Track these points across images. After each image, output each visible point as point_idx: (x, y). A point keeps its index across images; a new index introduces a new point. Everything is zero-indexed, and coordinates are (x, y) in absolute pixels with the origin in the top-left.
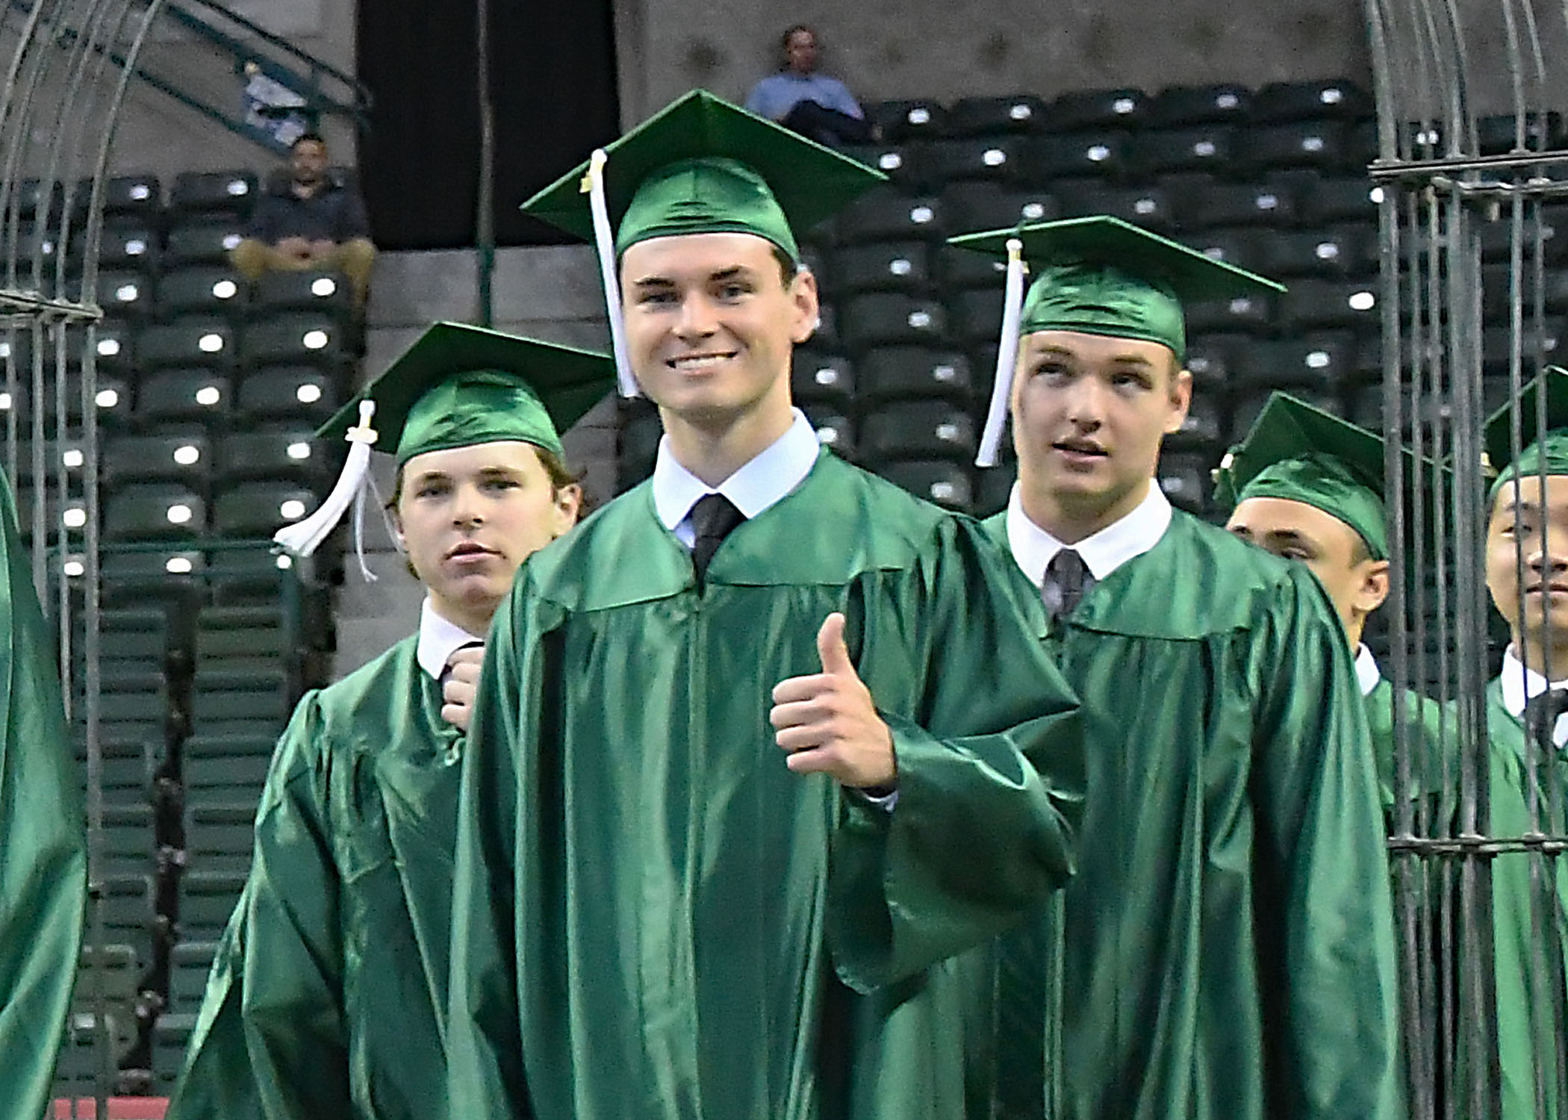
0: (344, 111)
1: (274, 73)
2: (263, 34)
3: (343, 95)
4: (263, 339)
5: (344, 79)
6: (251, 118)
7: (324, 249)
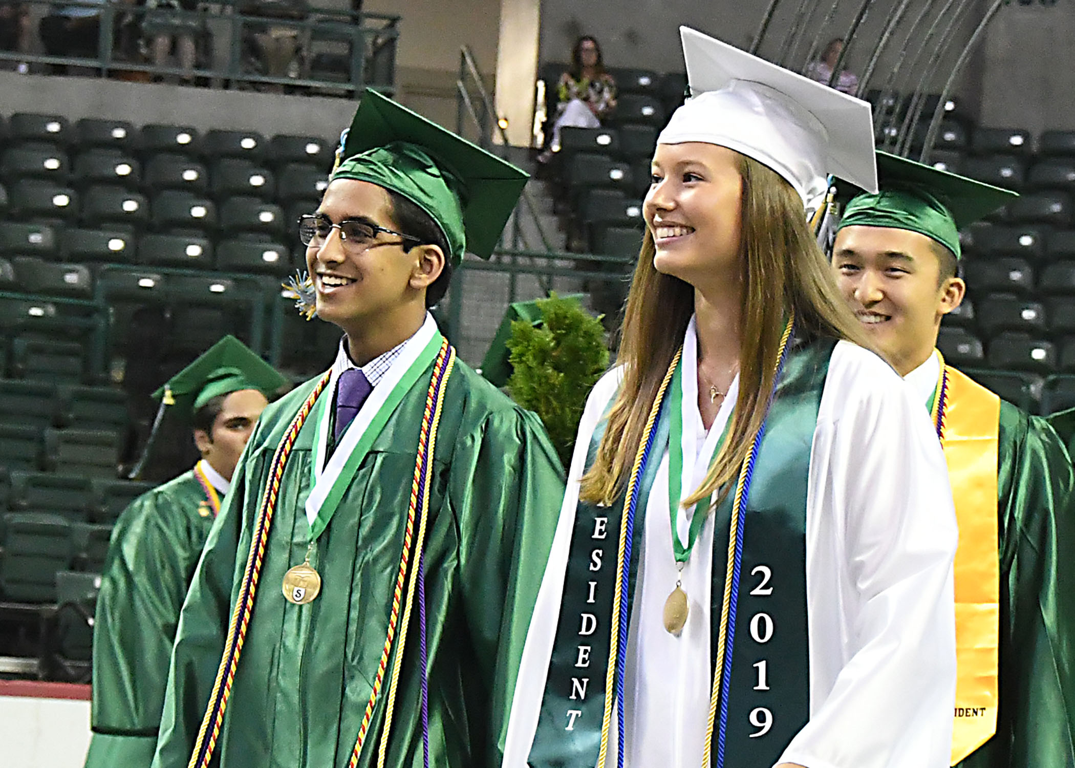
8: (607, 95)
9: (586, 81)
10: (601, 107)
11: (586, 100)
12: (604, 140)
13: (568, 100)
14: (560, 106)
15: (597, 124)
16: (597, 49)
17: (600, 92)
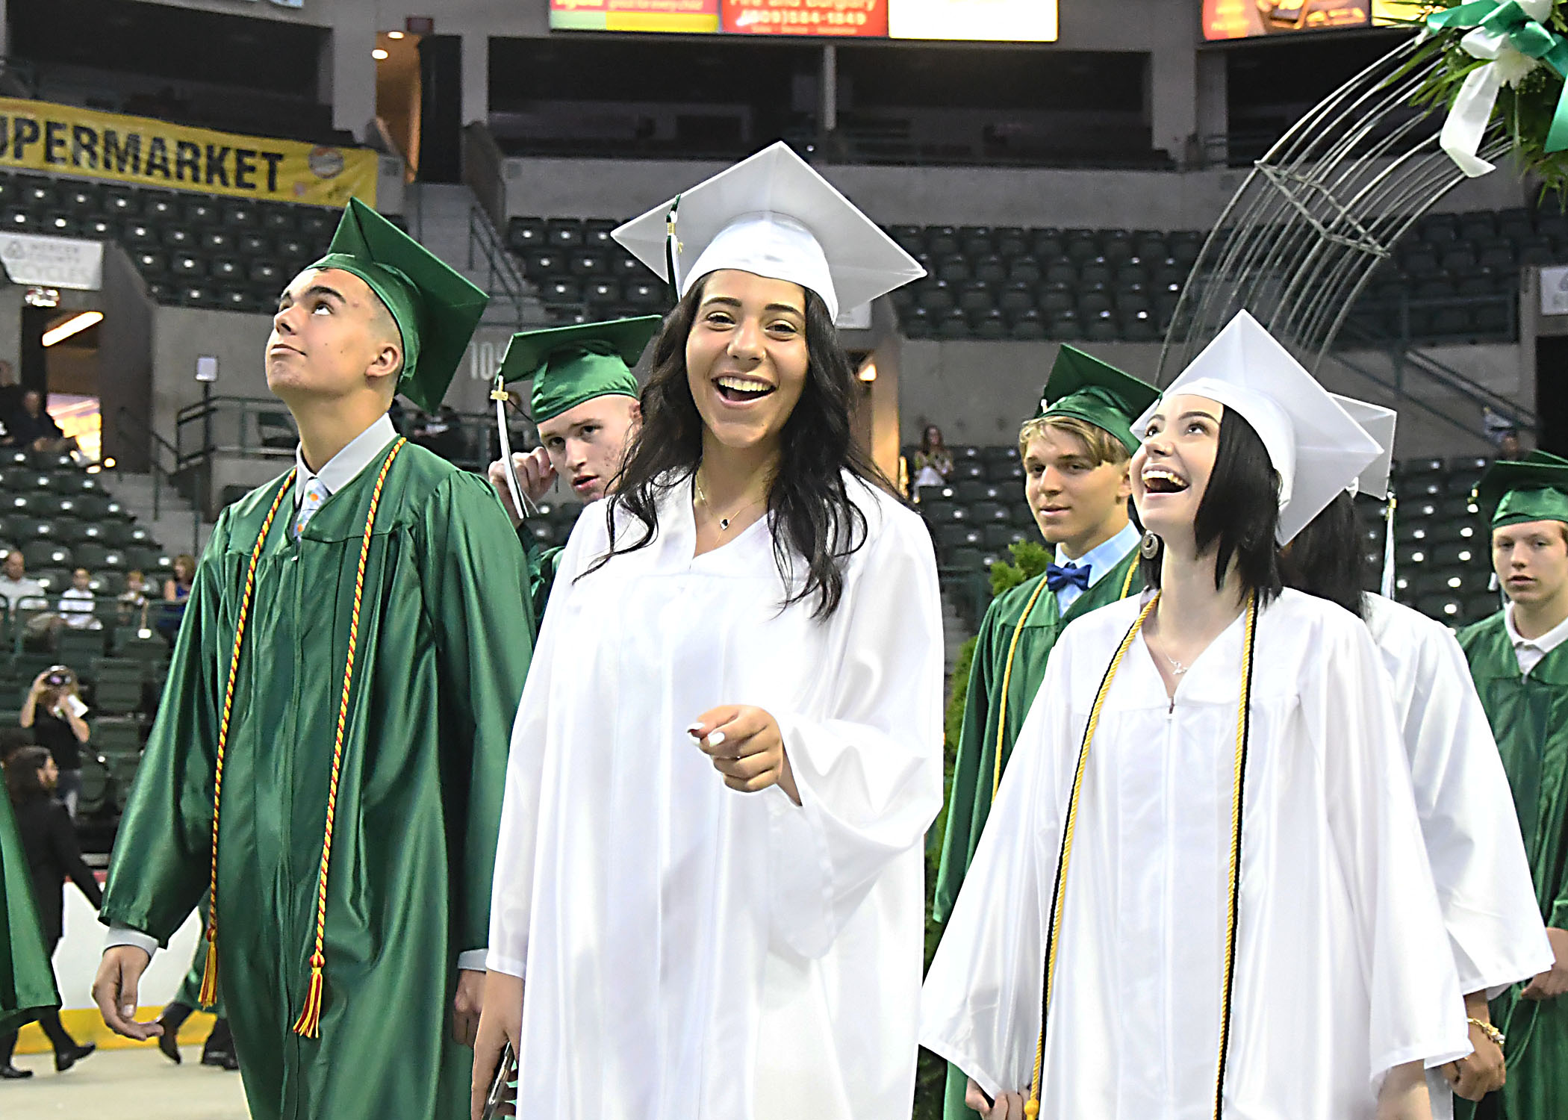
0: (1529, 428)
1: (1496, 411)
2: (1494, 395)
3: (1530, 421)
5: (1528, 414)
6: (1487, 432)
8: (948, 463)
9: (933, 453)
10: (944, 471)
11: (934, 467)
12: (948, 493)
13: (922, 468)
14: (917, 473)
15: (942, 483)
16: (939, 434)
17: (943, 462)
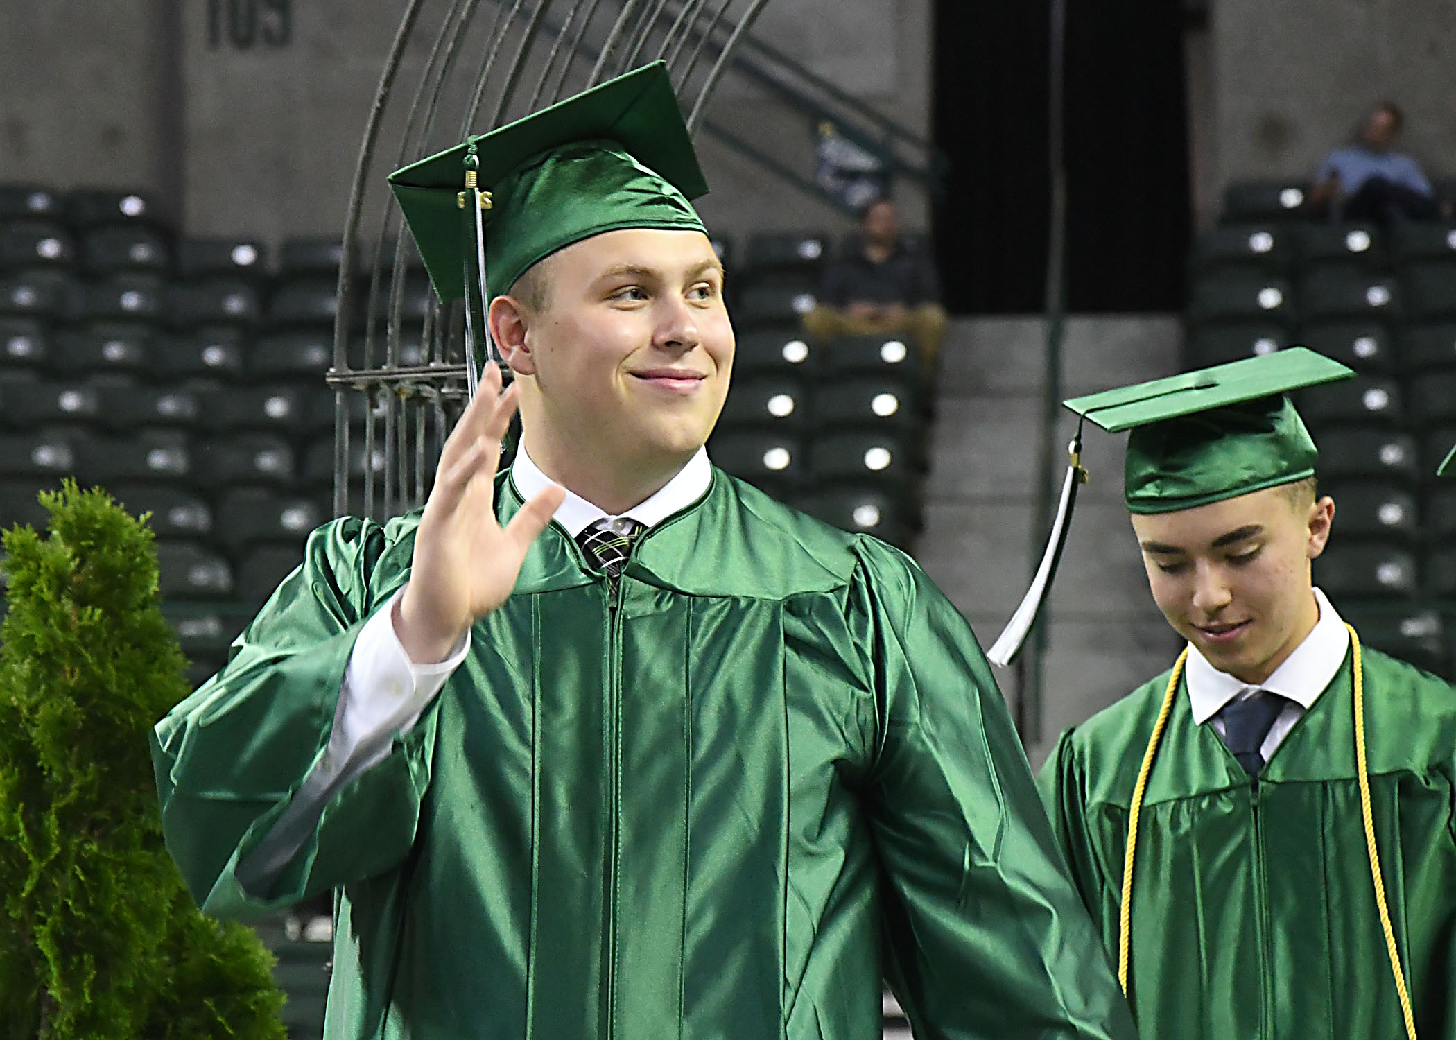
0: (915, 174)
2: (842, 97)
4: (834, 403)
7: (896, 313)
